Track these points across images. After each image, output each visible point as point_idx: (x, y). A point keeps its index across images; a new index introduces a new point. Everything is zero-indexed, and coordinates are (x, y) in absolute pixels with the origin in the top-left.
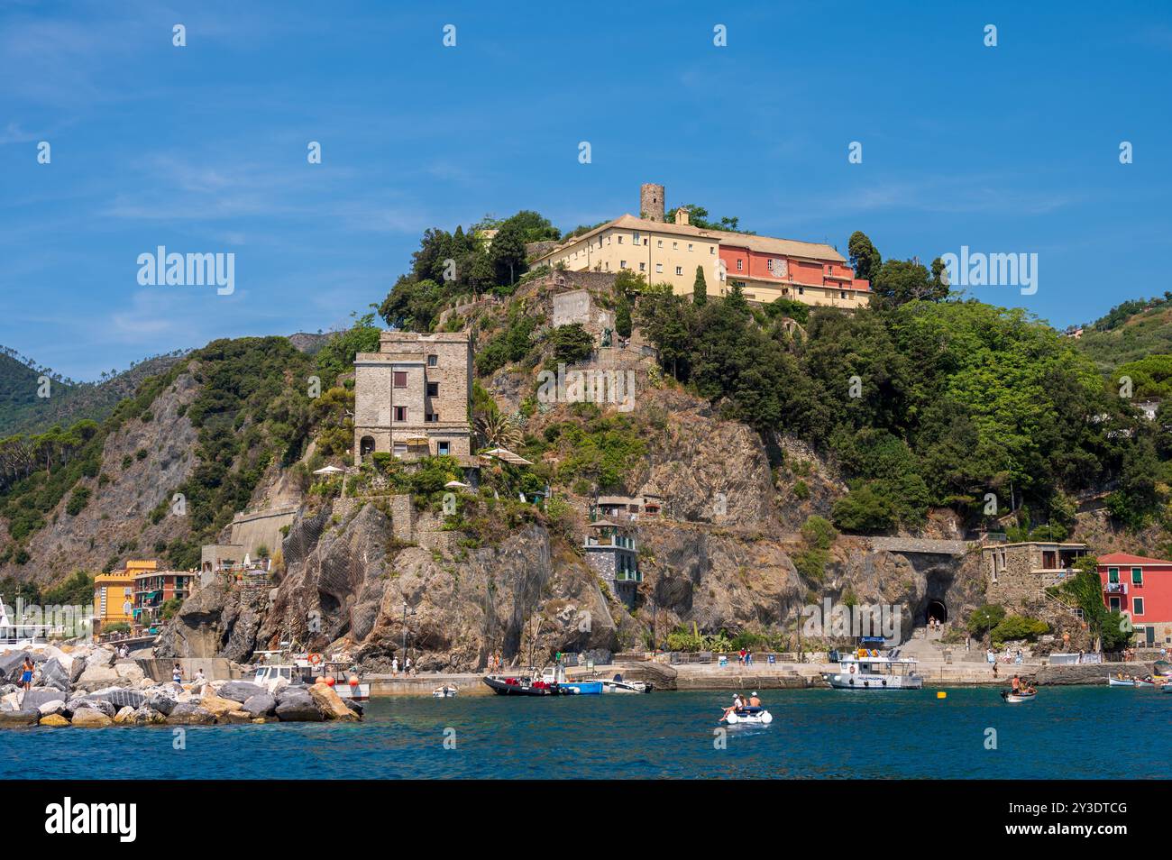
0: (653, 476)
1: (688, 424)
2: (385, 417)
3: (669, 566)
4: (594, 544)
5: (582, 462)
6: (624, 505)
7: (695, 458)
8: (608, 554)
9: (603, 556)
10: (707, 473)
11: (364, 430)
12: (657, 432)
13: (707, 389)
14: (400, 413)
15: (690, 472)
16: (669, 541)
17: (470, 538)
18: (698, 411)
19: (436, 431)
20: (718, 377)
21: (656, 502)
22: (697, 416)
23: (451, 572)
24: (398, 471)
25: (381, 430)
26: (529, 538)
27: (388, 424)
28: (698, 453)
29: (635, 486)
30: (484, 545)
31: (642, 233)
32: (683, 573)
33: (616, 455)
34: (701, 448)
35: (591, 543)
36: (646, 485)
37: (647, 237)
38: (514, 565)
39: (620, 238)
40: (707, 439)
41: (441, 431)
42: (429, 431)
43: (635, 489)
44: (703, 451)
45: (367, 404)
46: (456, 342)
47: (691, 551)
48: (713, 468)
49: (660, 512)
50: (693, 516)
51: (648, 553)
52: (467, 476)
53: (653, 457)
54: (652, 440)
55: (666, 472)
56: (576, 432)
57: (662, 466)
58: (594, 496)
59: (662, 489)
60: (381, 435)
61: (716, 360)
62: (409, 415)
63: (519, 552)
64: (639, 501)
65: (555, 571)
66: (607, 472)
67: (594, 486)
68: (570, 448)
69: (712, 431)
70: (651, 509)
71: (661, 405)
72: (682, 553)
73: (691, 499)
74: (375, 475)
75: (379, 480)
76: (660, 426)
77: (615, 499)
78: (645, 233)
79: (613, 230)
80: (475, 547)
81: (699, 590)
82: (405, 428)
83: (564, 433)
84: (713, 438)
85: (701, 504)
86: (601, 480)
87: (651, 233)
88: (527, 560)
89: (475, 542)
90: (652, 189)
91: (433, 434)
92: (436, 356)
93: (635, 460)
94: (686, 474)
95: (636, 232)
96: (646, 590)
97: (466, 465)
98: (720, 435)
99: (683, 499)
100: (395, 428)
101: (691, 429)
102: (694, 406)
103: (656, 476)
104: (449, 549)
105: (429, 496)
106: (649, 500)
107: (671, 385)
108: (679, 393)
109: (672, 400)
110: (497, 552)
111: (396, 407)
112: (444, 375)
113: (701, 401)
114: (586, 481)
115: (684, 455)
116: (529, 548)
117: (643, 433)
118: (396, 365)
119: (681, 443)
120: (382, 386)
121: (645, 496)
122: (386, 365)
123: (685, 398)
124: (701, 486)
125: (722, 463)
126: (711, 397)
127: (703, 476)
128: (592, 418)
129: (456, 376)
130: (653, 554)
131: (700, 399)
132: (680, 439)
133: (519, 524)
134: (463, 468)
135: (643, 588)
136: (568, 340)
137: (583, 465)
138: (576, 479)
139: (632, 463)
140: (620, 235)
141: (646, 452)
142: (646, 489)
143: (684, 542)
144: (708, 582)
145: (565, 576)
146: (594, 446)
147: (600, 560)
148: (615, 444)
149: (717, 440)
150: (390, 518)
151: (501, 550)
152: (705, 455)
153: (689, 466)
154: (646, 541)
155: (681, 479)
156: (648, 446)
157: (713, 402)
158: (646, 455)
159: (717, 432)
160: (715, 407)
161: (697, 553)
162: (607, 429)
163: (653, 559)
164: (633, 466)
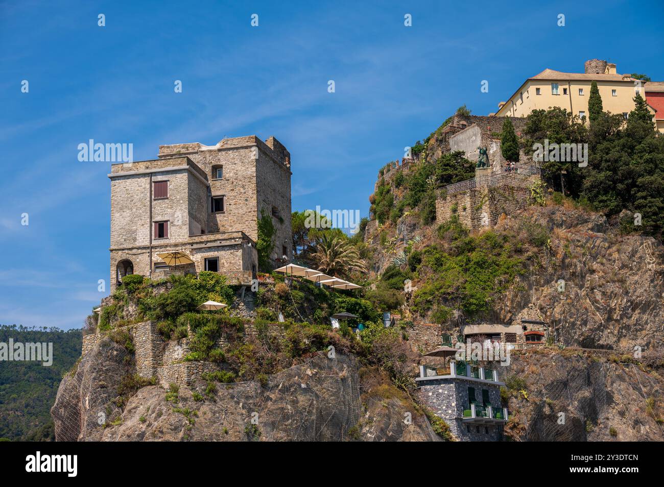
0: (534, 299)
1: (579, 241)
2: (144, 236)
3: (548, 400)
4: (431, 375)
5: (441, 288)
6: (498, 335)
7: (588, 277)
8: (447, 386)
9: (443, 390)
10: (604, 294)
11: (120, 252)
12: (536, 249)
13: (601, 202)
14: (161, 229)
15: (583, 293)
16: (546, 371)
17: (222, 369)
18: (590, 226)
19: (203, 246)
20: (614, 188)
21: (540, 329)
22: (590, 232)
23: (187, 414)
24: (147, 295)
25: (140, 251)
26: (321, 368)
27: (147, 243)
28: (593, 272)
29: (510, 312)
30: (244, 378)
31: (559, 83)
32: (570, 408)
33: (483, 277)
34: (595, 266)
35: (428, 374)
36: (525, 311)
37: (567, 87)
38: (294, 403)
39: (538, 90)
40: (604, 256)
41: (209, 245)
42: (195, 246)
43: (509, 315)
44: (598, 269)
45: (124, 222)
46: (242, 148)
47: (580, 381)
48: (612, 288)
49: (544, 340)
50: (588, 343)
51: (521, 386)
52: (240, 296)
53: (533, 278)
54: (529, 259)
55: (550, 294)
56: (438, 256)
57: (545, 288)
58: (457, 325)
59: (545, 313)
60: (140, 257)
61: (608, 169)
62: (171, 230)
63: (303, 386)
64: (516, 329)
65: (366, 410)
66: (472, 296)
67: (456, 313)
68: (430, 275)
69: (609, 247)
70: (534, 337)
71: (543, 222)
72: (565, 384)
73: (585, 323)
74: (127, 303)
75: (130, 309)
76: (541, 243)
77: (486, 328)
78: (564, 83)
79: (529, 83)
80: (231, 381)
81: (596, 429)
82: (166, 246)
83: (424, 258)
84: (610, 255)
85: (599, 328)
86: (465, 306)
87: (570, 82)
88: (317, 396)
89: (230, 374)
90: (593, 64)
91: (199, 250)
92: (221, 167)
93: (508, 282)
94: (577, 294)
95: (555, 83)
96: (515, 431)
97: (234, 282)
98: (618, 251)
99: (573, 324)
100: (156, 247)
101: (582, 246)
102: (586, 221)
103: (538, 299)
104: (189, 384)
105: (174, 320)
106: (530, 327)
107: (558, 202)
108: (568, 208)
109: (558, 217)
110: (264, 386)
111: (156, 222)
112: (229, 187)
113: (594, 216)
114: (446, 309)
115: (573, 274)
116: (320, 381)
117: (519, 251)
118: (155, 174)
119: (567, 261)
120: (140, 200)
121: (523, 322)
122: (144, 175)
123: (574, 213)
124: (598, 309)
125: (622, 281)
126: (607, 210)
127: (599, 296)
128: (456, 239)
129: (243, 187)
130: (525, 388)
131: (593, 213)
132: (566, 256)
133: (305, 351)
134: (231, 287)
135: (512, 429)
136: (447, 170)
137: (442, 291)
138: (435, 307)
139: (504, 285)
140: (538, 87)
141: (522, 272)
142: (525, 314)
143: (569, 373)
144: (608, 419)
145: (379, 415)
146: (458, 269)
147: (438, 395)
148: (481, 265)
149: (616, 255)
150: (132, 352)
151: (271, 384)
152: (601, 274)
153: (581, 287)
154: (518, 373)
155: (569, 301)
156: (525, 266)
157: (608, 216)
158: (521, 275)
159: (614, 248)
160: (613, 221)
161: (589, 383)
162: (472, 250)
163: (524, 393)
164: (506, 288)
